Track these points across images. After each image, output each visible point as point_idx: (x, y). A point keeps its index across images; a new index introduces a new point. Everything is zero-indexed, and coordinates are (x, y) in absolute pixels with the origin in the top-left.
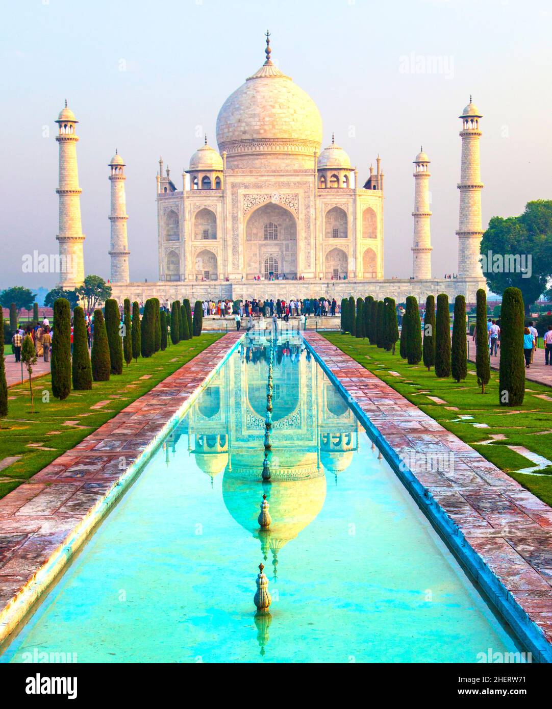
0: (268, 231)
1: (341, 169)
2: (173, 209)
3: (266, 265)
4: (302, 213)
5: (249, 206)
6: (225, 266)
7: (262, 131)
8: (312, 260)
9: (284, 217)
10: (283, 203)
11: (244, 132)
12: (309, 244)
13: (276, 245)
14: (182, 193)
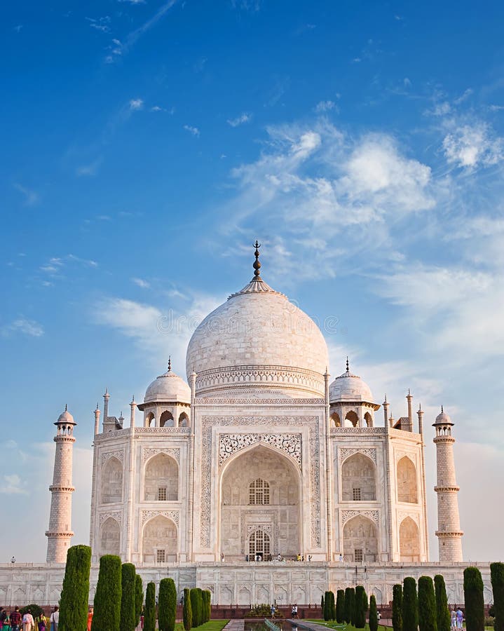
0: (256, 492)
1: (361, 403)
2: (115, 455)
3: (252, 542)
4: (307, 462)
5: (227, 450)
6: (189, 541)
7: (248, 355)
8: (323, 535)
9: (280, 471)
10: (278, 447)
11: (224, 358)
12: (318, 509)
13: (268, 512)
14: (129, 430)
